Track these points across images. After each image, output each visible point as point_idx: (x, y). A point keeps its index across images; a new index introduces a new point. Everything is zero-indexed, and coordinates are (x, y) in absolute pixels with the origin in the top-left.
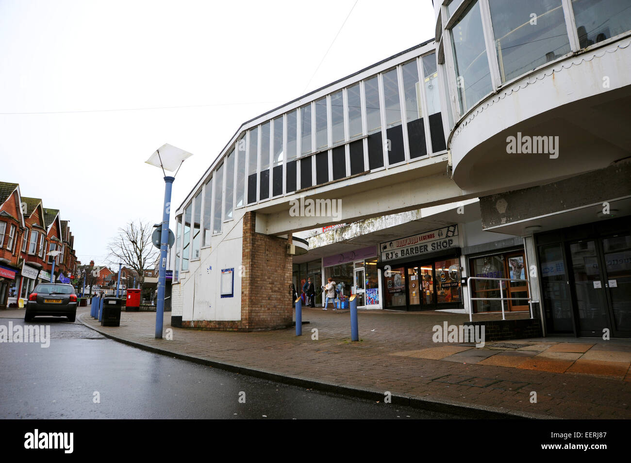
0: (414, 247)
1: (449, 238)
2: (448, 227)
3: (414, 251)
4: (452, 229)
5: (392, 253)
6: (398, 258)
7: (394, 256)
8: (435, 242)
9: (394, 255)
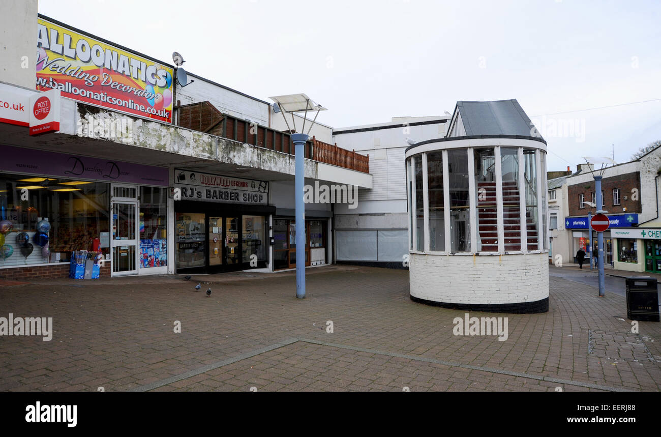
0: (224, 191)
1: (260, 193)
2: (261, 181)
3: (224, 196)
4: (263, 184)
5: (192, 189)
6: (200, 200)
7: (195, 196)
8: (247, 193)
9: (195, 193)
